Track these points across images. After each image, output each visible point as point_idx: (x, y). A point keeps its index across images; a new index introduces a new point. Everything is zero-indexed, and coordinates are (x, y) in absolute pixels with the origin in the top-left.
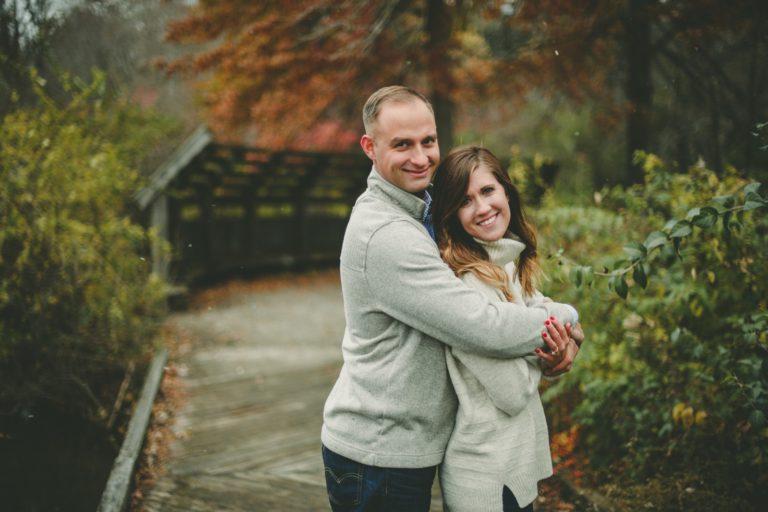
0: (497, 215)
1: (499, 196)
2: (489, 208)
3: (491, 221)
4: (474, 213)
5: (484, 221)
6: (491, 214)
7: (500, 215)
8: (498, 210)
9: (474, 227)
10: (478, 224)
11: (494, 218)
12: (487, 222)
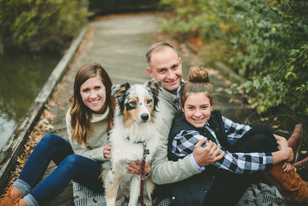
0: (99, 100)
1: (102, 92)
2: (97, 96)
3: (95, 102)
4: (89, 97)
5: (92, 101)
6: (96, 99)
7: (100, 100)
8: (100, 98)
9: (87, 102)
10: (90, 102)
11: (97, 101)
12: (94, 102)
